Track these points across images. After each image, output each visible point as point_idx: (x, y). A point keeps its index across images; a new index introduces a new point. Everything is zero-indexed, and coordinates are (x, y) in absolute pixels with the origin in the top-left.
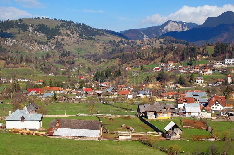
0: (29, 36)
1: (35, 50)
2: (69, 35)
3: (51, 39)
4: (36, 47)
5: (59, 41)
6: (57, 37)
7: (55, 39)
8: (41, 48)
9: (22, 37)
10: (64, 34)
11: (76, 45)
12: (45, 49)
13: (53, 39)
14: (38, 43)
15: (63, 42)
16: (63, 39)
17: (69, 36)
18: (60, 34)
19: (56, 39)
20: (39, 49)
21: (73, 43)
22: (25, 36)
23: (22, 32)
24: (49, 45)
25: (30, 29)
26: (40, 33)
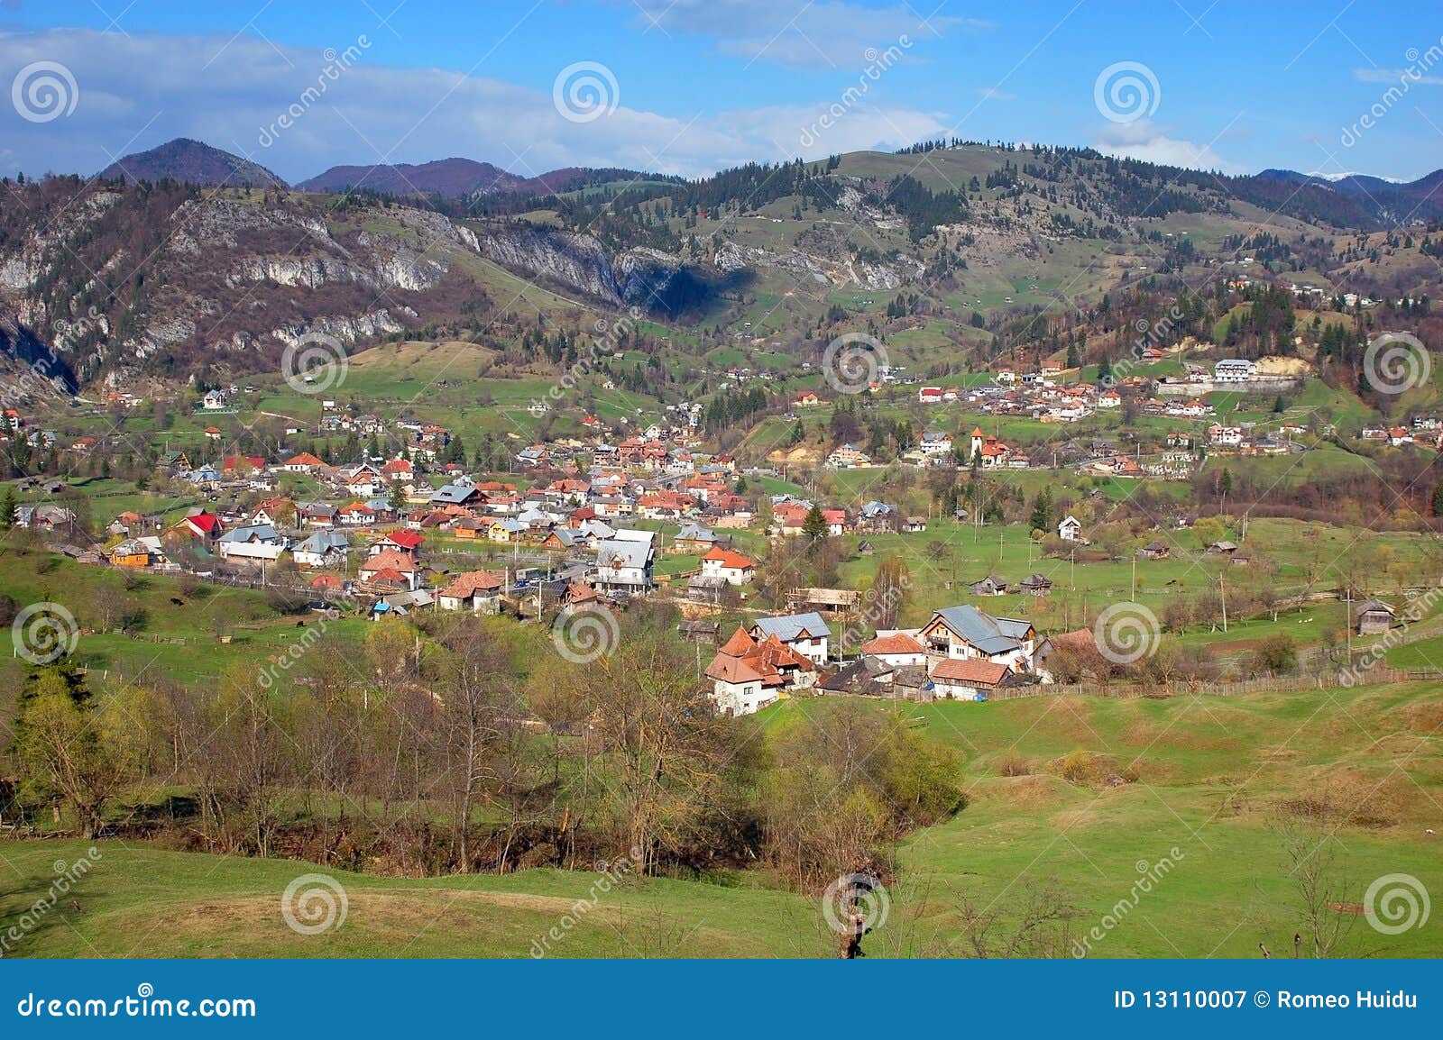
0: (832, 229)
1: (838, 285)
2: (1001, 221)
3: (921, 241)
4: (845, 272)
5: (951, 247)
6: (948, 229)
7: (937, 237)
8: (864, 277)
9: (802, 236)
10: (983, 215)
11: (1021, 262)
12: (881, 281)
13: (932, 237)
14: (859, 258)
15: (964, 253)
16: (969, 240)
17: (1003, 224)
18: (963, 218)
19: (941, 238)
20: (856, 280)
21: (1010, 255)
22: (815, 228)
23: (812, 212)
24: (902, 263)
25: (849, 198)
26: (888, 213)
